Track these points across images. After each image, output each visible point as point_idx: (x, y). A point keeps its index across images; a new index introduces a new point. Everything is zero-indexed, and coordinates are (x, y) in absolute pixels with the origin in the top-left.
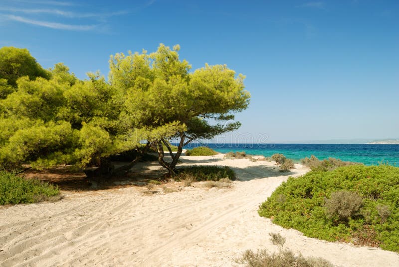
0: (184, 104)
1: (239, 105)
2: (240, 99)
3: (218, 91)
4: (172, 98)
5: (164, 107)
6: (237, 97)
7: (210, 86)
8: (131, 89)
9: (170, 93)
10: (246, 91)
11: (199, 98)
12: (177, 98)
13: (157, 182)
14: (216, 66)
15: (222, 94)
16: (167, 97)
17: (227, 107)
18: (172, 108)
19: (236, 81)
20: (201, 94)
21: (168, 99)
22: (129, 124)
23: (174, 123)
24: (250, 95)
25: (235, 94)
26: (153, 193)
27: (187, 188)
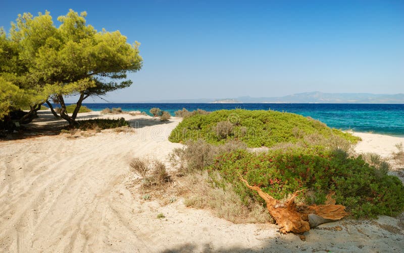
0: (94, 64)
1: (135, 66)
2: (136, 62)
3: (119, 54)
4: (84, 58)
5: (76, 66)
6: (135, 60)
7: (113, 49)
8: (42, 47)
9: (81, 54)
10: (140, 56)
11: (105, 59)
12: (88, 58)
13: (66, 131)
14: (115, 33)
15: (122, 57)
16: (80, 57)
17: (127, 68)
18: (84, 67)
19: (132, 47)
20: (107, 56)
21: (81, 60)
22: (37, 80)
23: (85, 80)
24: (142, 58)
25: (133, 57)
26: (76, 137)
27: (99, 134)
